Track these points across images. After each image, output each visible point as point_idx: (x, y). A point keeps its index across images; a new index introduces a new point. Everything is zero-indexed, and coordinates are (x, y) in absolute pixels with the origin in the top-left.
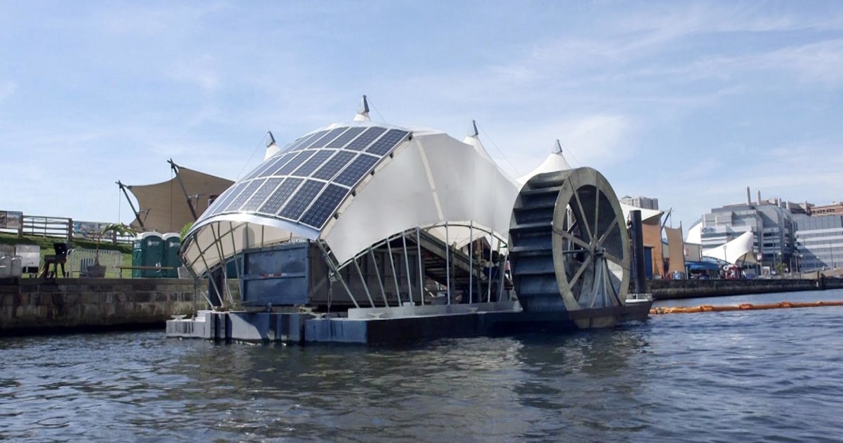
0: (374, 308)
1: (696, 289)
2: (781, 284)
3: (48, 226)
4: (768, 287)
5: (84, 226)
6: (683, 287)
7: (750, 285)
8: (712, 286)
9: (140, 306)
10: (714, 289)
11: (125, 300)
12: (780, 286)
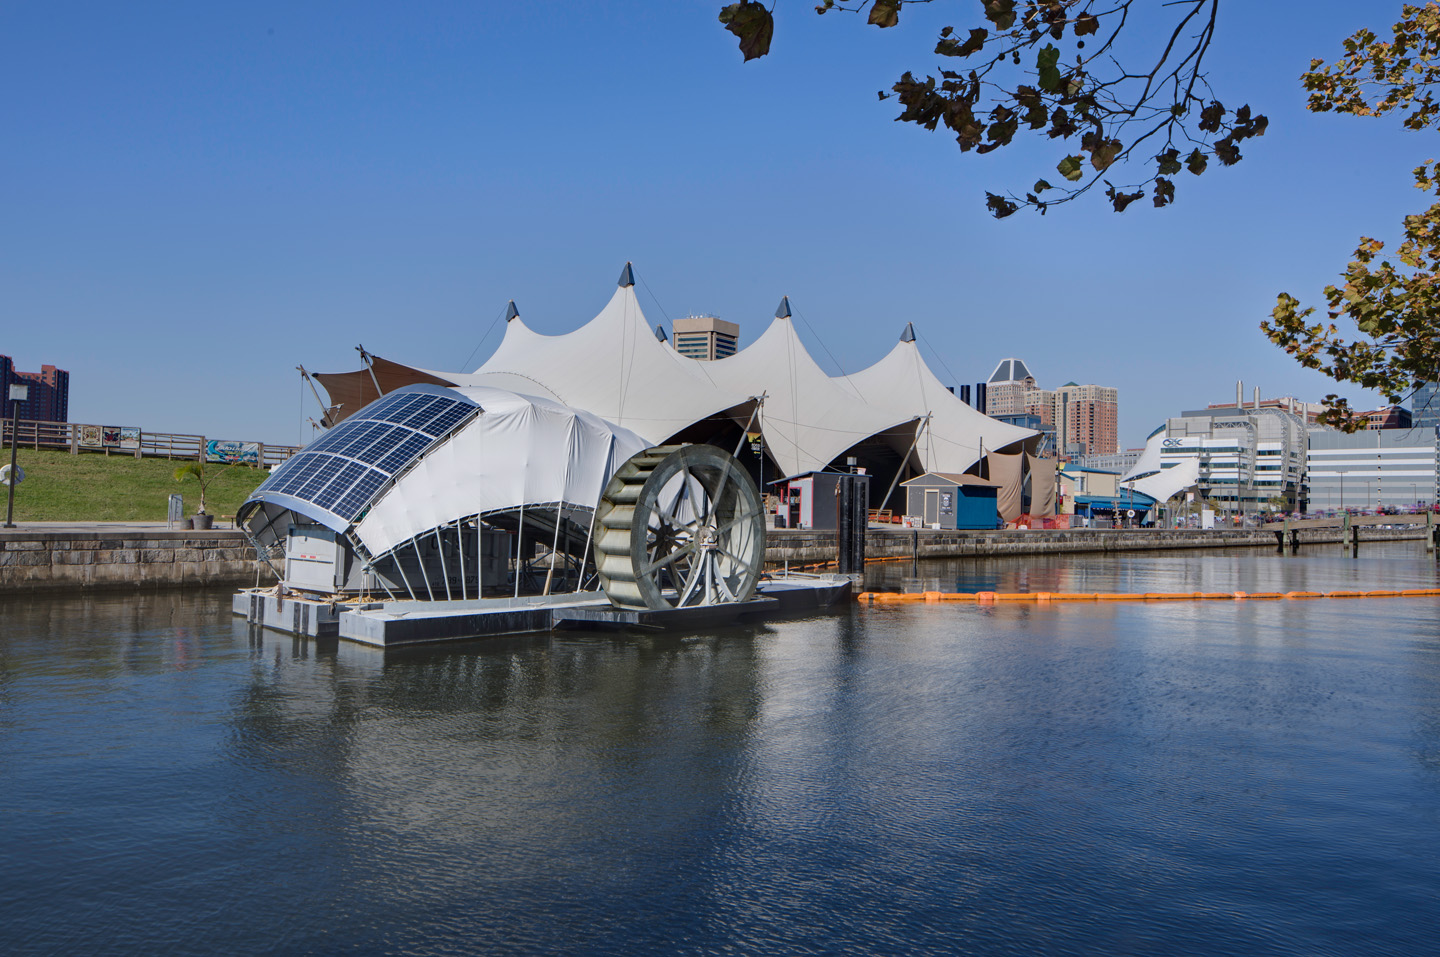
0: (414, 601)
1: (1068, 544)
2: (1220, 537)
3: (174, 445)
4: (1197, 541)
5: (221, 447)
6: (1047, 541)
7: (1164, 538)
8: (1096, 540)
9: (252, 565)
10: (1101, 543)
11: (233, 557)
12: (1220, 541)
